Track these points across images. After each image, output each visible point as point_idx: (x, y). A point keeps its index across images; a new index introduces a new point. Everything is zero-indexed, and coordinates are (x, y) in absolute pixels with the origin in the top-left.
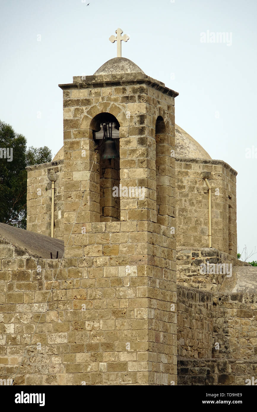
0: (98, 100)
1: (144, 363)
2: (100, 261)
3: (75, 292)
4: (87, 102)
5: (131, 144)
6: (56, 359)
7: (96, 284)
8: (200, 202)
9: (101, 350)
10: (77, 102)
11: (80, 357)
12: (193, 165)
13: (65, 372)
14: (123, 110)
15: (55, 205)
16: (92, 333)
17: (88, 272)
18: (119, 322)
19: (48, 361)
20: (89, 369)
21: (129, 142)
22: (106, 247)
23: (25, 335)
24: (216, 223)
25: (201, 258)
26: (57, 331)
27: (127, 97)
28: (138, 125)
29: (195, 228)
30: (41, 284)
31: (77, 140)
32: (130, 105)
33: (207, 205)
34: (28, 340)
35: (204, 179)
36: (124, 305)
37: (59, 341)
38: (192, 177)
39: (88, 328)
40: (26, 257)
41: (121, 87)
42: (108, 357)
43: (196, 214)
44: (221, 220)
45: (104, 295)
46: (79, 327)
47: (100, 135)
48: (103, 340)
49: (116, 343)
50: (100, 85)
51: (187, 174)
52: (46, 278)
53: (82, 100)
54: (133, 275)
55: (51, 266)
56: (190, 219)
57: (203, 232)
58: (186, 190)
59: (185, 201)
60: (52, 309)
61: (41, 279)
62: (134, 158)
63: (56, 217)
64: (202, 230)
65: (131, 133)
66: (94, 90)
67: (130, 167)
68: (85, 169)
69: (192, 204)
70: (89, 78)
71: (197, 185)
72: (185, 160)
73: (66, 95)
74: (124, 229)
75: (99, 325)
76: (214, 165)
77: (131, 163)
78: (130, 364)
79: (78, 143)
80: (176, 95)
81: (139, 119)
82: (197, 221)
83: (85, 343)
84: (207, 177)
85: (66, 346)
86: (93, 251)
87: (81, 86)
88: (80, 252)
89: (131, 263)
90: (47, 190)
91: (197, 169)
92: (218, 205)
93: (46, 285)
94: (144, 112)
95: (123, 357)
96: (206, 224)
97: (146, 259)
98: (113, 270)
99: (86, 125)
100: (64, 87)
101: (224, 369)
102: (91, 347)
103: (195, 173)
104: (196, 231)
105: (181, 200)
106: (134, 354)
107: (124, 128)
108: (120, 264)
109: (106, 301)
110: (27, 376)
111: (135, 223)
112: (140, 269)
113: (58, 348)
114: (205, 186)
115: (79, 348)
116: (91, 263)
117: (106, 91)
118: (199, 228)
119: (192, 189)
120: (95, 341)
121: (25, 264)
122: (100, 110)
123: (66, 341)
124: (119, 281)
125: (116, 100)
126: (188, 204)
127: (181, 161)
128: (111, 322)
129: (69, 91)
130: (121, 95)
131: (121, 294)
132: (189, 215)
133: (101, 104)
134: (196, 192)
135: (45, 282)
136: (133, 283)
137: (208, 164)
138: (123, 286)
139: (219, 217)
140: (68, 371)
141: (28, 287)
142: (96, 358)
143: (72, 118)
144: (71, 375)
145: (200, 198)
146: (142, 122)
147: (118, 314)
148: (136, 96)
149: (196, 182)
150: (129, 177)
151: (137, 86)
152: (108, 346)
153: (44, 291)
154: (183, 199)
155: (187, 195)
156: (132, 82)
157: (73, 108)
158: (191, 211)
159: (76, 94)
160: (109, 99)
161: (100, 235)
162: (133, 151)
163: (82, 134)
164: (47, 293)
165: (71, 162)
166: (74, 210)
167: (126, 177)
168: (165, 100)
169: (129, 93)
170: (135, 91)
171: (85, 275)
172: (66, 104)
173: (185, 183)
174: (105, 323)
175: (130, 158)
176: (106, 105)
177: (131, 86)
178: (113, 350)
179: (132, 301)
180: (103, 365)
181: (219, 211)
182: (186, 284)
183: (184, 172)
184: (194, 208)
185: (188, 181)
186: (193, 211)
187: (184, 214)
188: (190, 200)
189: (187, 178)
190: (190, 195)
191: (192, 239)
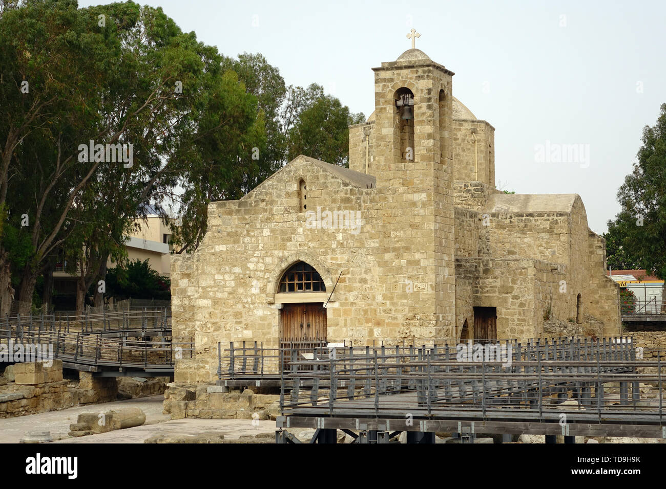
0: (399, 78)
1: (431, 260)
2: (401, 190)
3: (383, 212)
4: (391, 80)
5: (422, 109)
6: (371, 257)
7: (398, 206)
8: (469, 149)
9: (402, 251)
10: (385, 80)
11: (387, 256)
12: (464, 124)
13: (377, 266)
14: (416, 86)
15: (369, 152)
16: (395, 239)
17: (393, 198)
18: (414, 232)
19: (365, 259)
20: (393, 265)
21: (420, 107)
22: (405, 180)
23: (350, 241)
24: (481, 164)
25: (470, 188)
26: (371, 238)
27: (419, 76)
28: (426, 96)
29: (466, 168)
30: (360, 206)
31: (384, 106)
32: (421, 82)
33: (474, 151)
34: (351, 245)
35: (472, 133)
36: (417, 220)
37: (373, 245)
38: (464, 132)
39: (393, 236)
40: (350, 187)
41: (415, 69)
42: (407, 256)
43: (466, 158)
44: (484, 161)
45: (404, 213)
46: (387, 235)
47: (400, 103)
48: (403, 245)
49: (413, 247)
50: (400, 68)
51: (460, 130)
52: (364, 202)
53: (388, 79)
54: (424, 199)
55: (367, 194)
56: (462, 161)
57: (471, 170)
58: (460, 141)
59: (459, 149)
60: (368, 224)
61: (360, 202)
62: (424, 118)
63: (369, 160)
64: (471, 168)
65: (422, 101)
66: (396, 72)
67: (421, 125)
68: (390, 126)
69: (464, 151)
70: (391, 64)
71: (467, 138)
72: (459, 120)
73: (377, 75)
74: (417, 167)
75: (401, 234)
76: (479, 124)
77: (422, 122)
78: (422, 261)
79: (385, 108)
80: (453, 74)
81: (427, 91)
82: (467, 162)
83: (391, 247)
84: (474, 132)
85: (378, 249)
86: (396, 183)
87: (387, 69)
88: (387, 184)
89: (423, 191)
90: (363, 141)
91: (467, 126)
92: (481, 151)
93: (363, 207)
94: (431, 86)
95: (417, 256)
96: (474, 164)
97: (433, 189)
98: (409, 196)
99: (390, 96)
100: (375, 70)
101: (486, 265)
102: (395, 249)
103: (466, 129)
104: (467, 170)
105: (456, 148)
106: (425, 254)
107: (417, 98)
108: (415, 192)
109: (405, 218)
110: (351, 269)
111: (425, 163)
112: (429, 195)
113: (373, 250)
114: (473, 138)
115: (386, 250)
116: (395, 192)
117: (405, 72)
118: (469, 168)
119: (463, 140)
120: (397, 245)
121: (349, 192)
122: (400, 85)
123: (378, 245)
124: (414, 204)
125: (411, 78)
126: (460, 150)
127: (456, 121)
128: (409, 232)
129: (378, 72)
130: (414, 75)
131: (416, 212)
132: (461, 159)
133: (401, 81)
134: (466, 142)
135: (363, 204)
136: (424, 205)
137: (475, 123)
138: (417, 207)
139: (482, 159)
140: (379, 266)
141: (352, 208)
142: (399, 257)
143: (381, 91)
144: (382, 269)
145: (469, 147)
146: (429, 93)
147: (413, 226)
148: (426, 75)
149: (466, 136)
150: (421, 132)
151: (426, 68)
152: (407, 249)
153: (363, 211)
154: (458, 147)
155: (460, 145)
156: (423, 66)
157: (381, 85)
158: (463, 156)
159: (384, 75)
160: (407, 78)
161: (400, 172)
162: (424, 114)
163: (387, 102)
164: (364, 212)
165: (380, 122)
166: (383, 155)
167: (418, 131)
168: (445, 78)
169: (420, 73)
170: (424, 72)
171: (390, 199)
172: (377, 81)
173: (459, 136)
174: (405, 233)
175: (421, 119)
176: (404, 82)
177: (422, 68)
178: (410, 251)
179: (423, 217)
180: (403, 262)
181: (482, 156)
182: (459, 206)
183: (458, 128)
184: (465, 153)
185: (461, 135)
186: (464, 156)
187: (458, 157)
188: (462, 148)
189: (460, 132)
190: (462, 144)
191: (464, 175)
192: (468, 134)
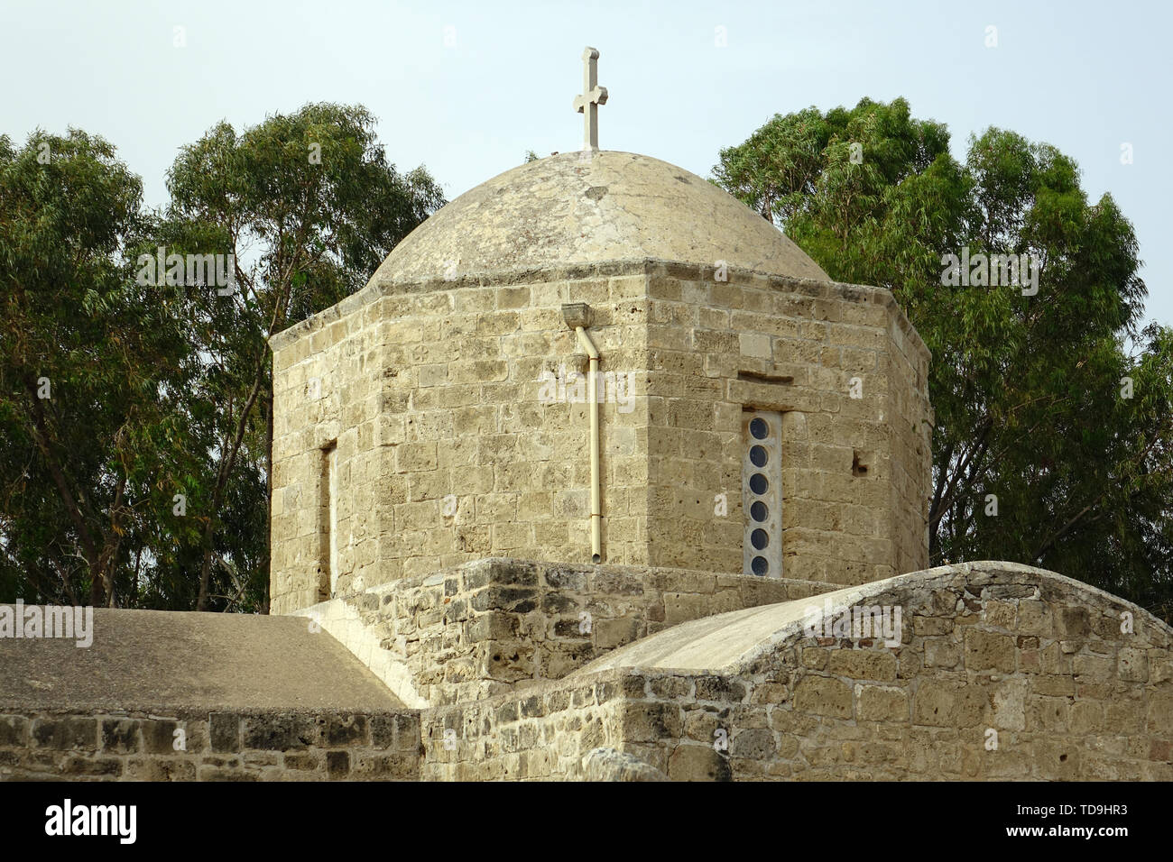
12: (534, 288)
24: (624, 471)
29: (542, 498)
35: (573, 329)
38: (530, 329)
43: (545, 451)
44: (643, 456)
51: (511, 321)
56: (525, 470)
57: (572, 508)
58: (507, 377)
59: (506, 411)
64: (569, 499)
69: (531, 419)
71: (552, 354)
72: (500, 280)
76: (612, 279)
82: (550, 471)
91: (549, 299)
96: (582, 479)
103: (543, 315)
104: (548, 508)
105: (489, 411)
114: (576, 351)
118: (559, 497)
119: (530, 368)
126: (515, 418)
127: (488, 283)
132: (520, 458)
137: (590, 279)
139: (634, 447)
149: (546, 346)
154: (499, 406)
155: (515, 391)
158: (526, 444)
173: (505, 353)
181: (632, 430)
183: (500, 318)
184: (541, 431)
185: (515, 343)
186: (535, 441)
187: (504, 454)
188: (523, 408)
189: (513, 335)
190: (524, 390)
191: (532, 534)
192: (548, 335)
